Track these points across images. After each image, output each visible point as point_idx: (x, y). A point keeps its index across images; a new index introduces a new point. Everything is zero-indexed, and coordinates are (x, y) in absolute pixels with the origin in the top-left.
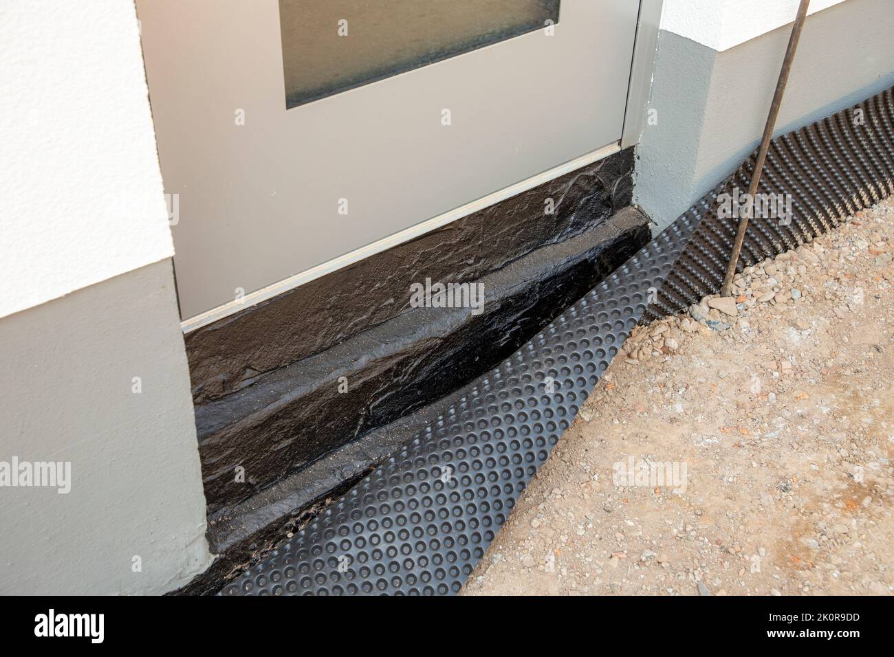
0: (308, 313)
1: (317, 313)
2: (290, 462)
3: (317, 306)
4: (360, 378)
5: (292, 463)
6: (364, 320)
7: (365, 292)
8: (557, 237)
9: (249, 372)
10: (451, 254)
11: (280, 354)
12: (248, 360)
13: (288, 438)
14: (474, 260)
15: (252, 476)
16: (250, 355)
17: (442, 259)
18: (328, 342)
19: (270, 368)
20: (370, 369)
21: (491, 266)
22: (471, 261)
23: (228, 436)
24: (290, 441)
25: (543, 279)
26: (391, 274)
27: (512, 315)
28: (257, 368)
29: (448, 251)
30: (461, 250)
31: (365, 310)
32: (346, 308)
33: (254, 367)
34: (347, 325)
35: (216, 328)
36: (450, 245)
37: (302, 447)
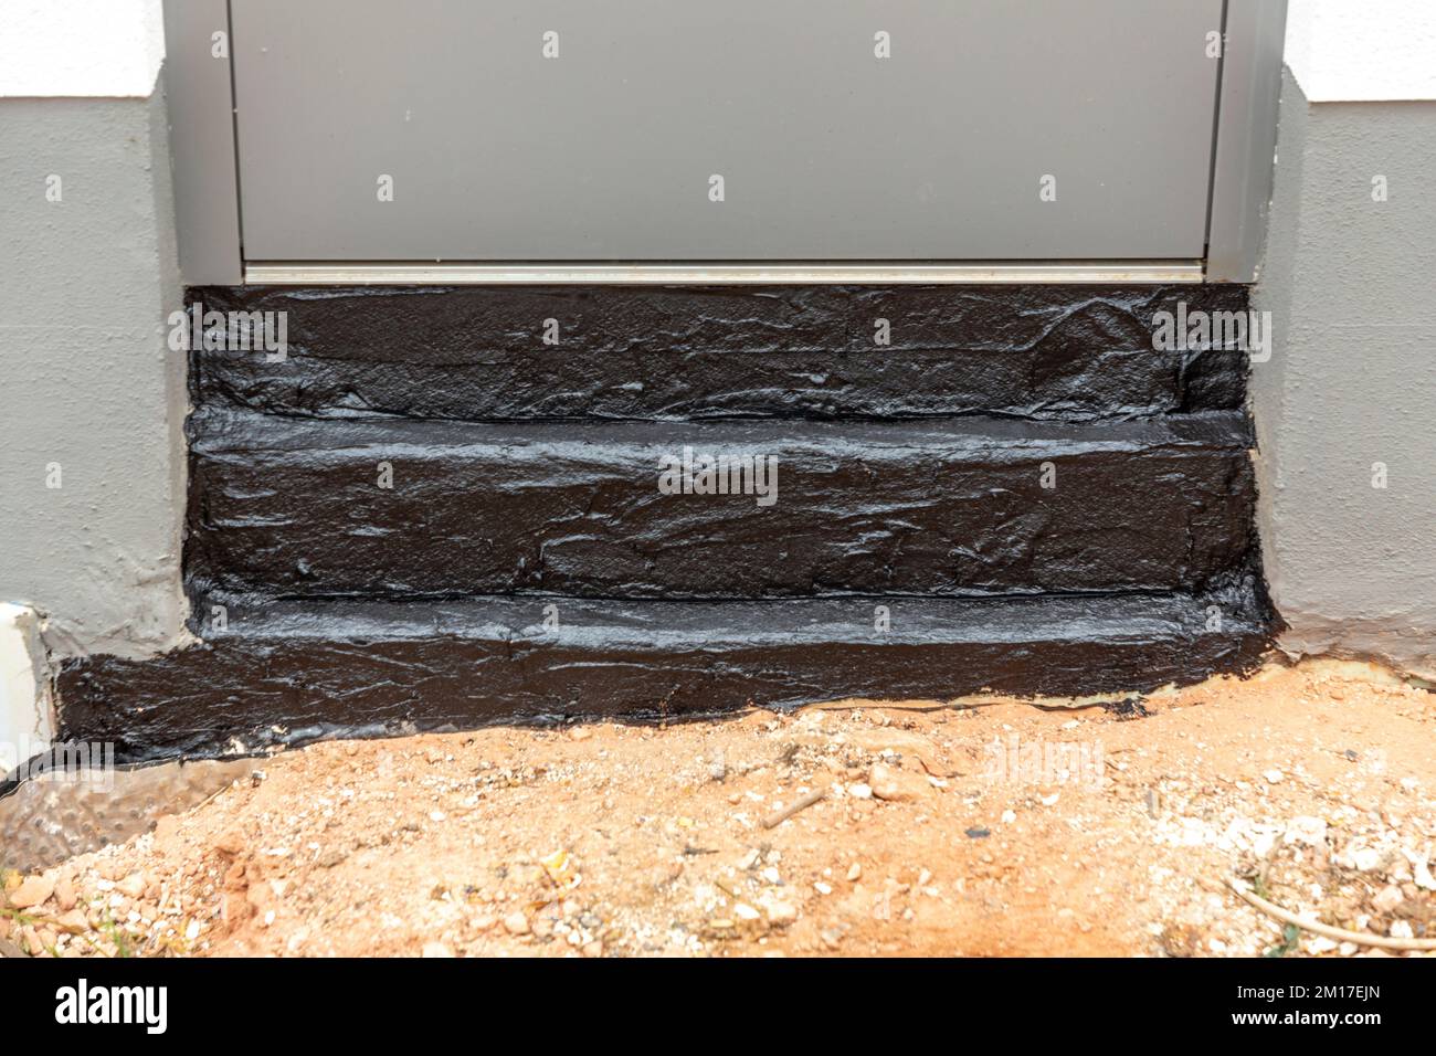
0: (468, 341)
1: (487, 348)
2: (379, 572)
3: (486, 335)
4: (520, 478)
5: (383, 577)
6: (578, 398)
7: (584, 349)
8: (1034, 407)
9: (351, 398)
10: (772, 347)
11: (410, 391)
12: (353, 377)
13: (376, 525)
14: (827, 379)
15: (304, 560)
16: (357, 370)
17: (752, 350)
18: (503, 410)
19: (388, 407)
20: (542, 469)
21: (865, 406)
22: (819, 379)
23: (268, 465)
24: (378, 531)
25: (952, 457)
26: (640, 337)
27: (871, 502)
28: (366, 398)
29: (769, 340)
30: (794, 349)
31: (583, 383)
32: (545, 363)
33: (361, 394)
34: (543, 395)
35: (300, 296)
36: (770, 329)
37: (403, 555)
